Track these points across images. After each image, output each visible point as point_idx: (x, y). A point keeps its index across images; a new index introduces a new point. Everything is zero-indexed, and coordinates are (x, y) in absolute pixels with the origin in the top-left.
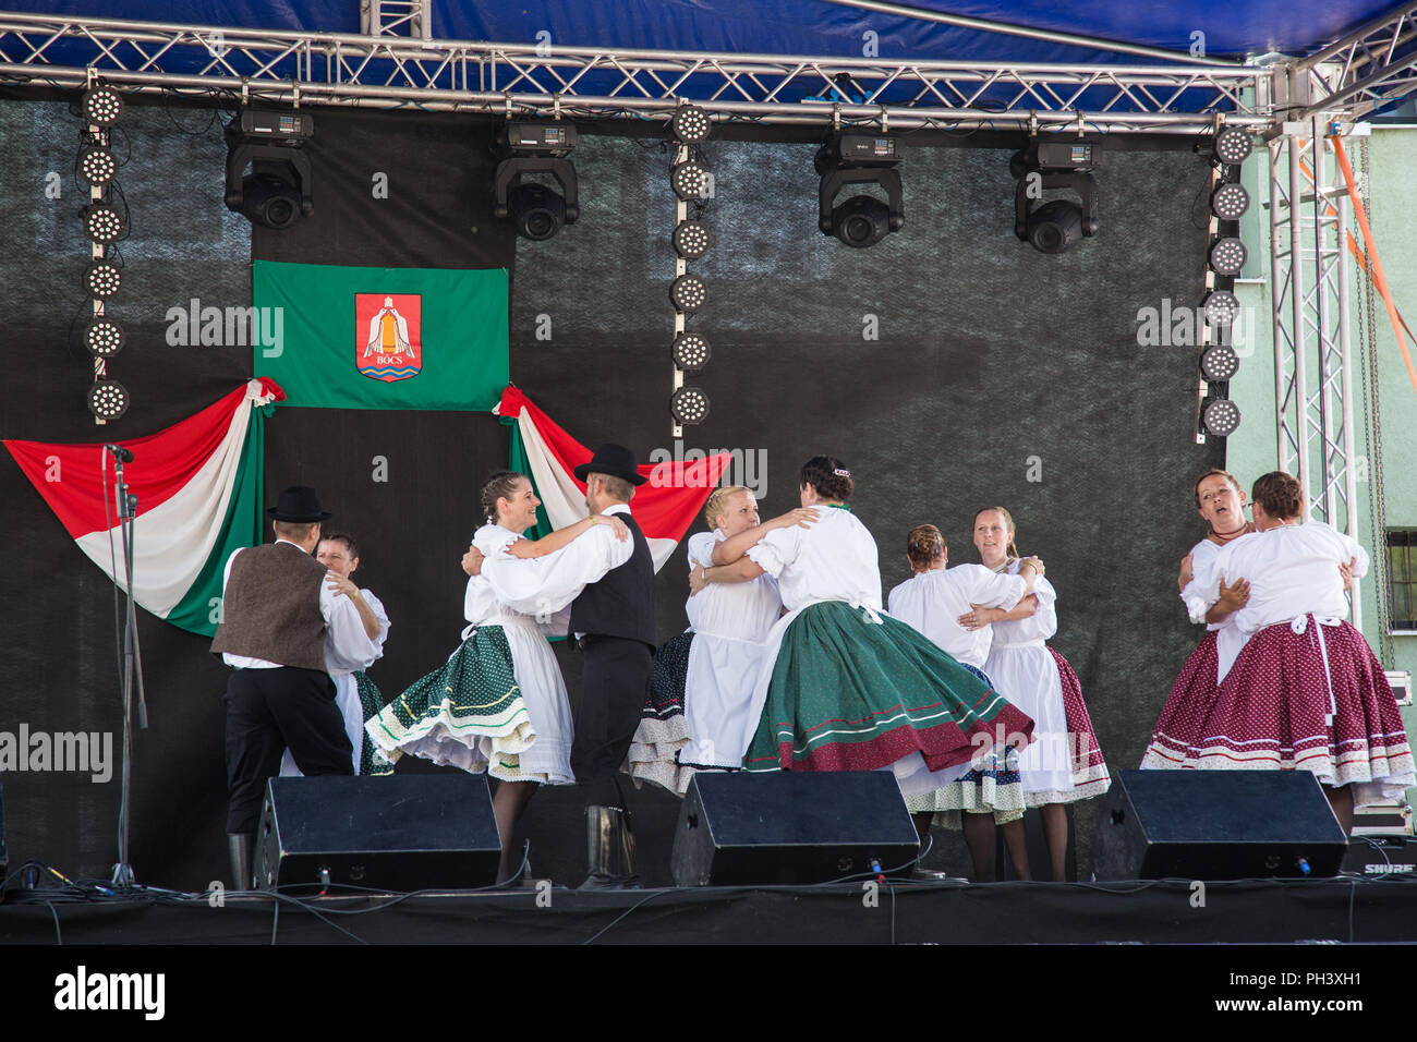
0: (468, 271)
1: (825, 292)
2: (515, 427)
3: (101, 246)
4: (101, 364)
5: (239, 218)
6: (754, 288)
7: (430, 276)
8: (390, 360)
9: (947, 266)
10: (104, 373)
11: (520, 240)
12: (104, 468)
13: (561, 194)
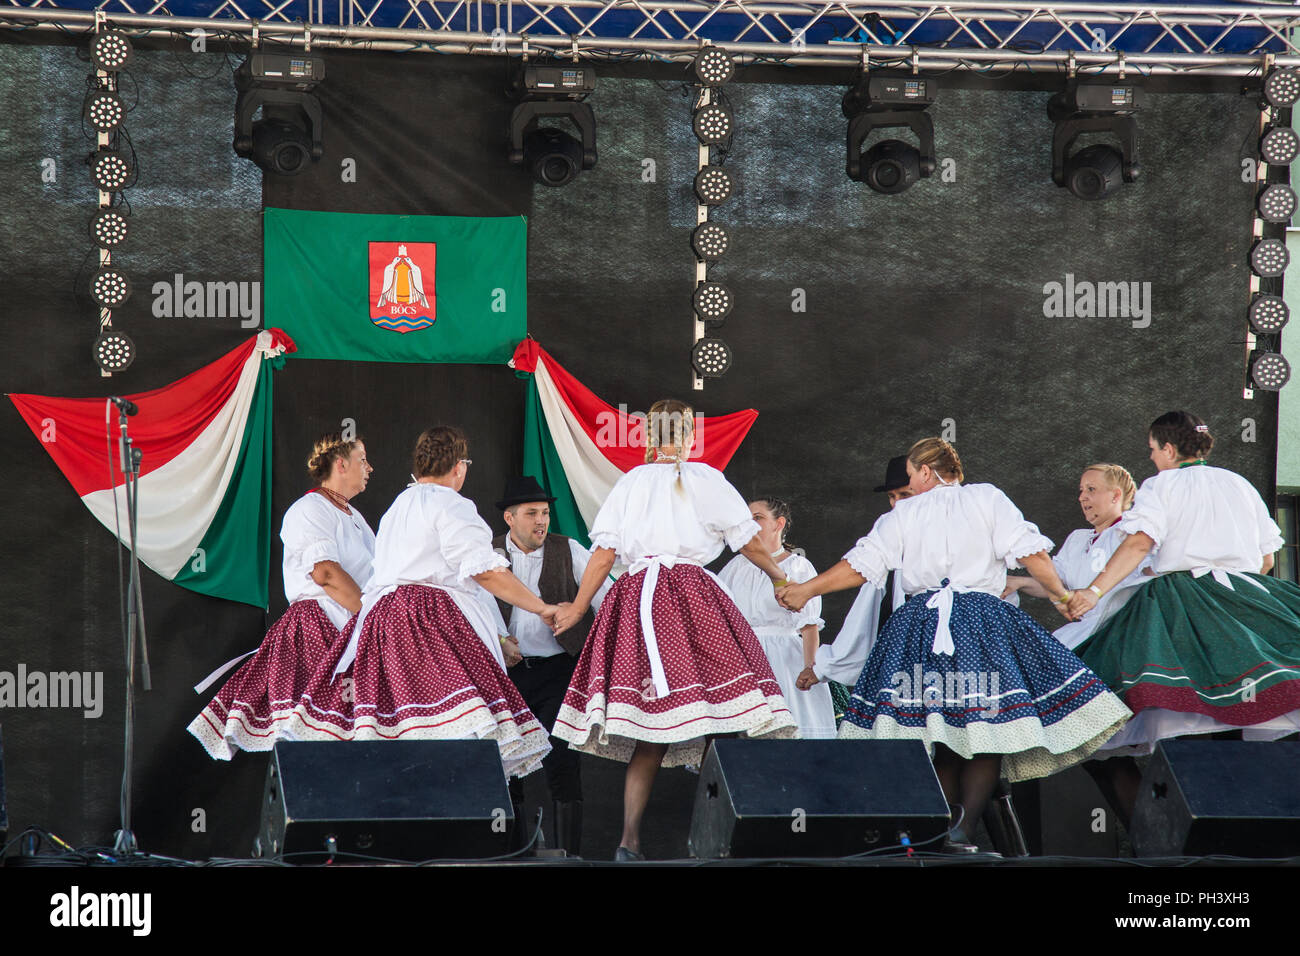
0: (485, 220)
1: (858, 241)
2: (531, 379)
3: (107, 194)
4: (107, 314)
5: (250, 165)
6: (785, 237)
7: (443, 224)
8: (404, 310)
9: (987, 214)
10: (110, 324)
11: (538, 187)
12: (108, 421)
13: (580, 140)
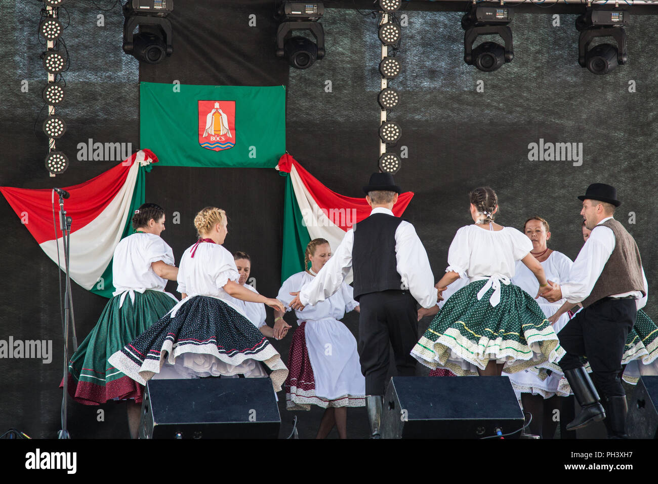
0: (262, 88)
1: (470, 98)
2: (288, 176)
3: (53, 75)
4: (53, 142)
5: (132, 58)
6: (429, 96)
7: (239, 90)
8: (218, 139)
9: (541, 82)
10: (54, 148)
11: (292, 69)
12: (53, 202)
13: (315, 43)
